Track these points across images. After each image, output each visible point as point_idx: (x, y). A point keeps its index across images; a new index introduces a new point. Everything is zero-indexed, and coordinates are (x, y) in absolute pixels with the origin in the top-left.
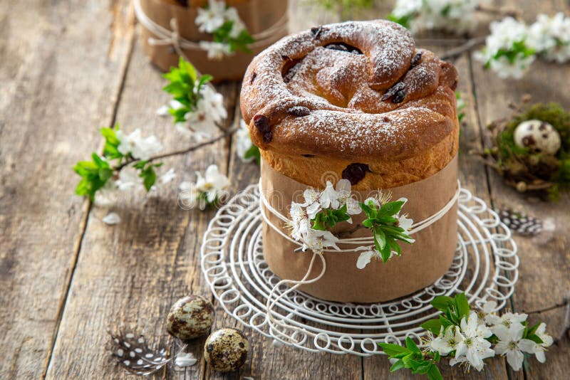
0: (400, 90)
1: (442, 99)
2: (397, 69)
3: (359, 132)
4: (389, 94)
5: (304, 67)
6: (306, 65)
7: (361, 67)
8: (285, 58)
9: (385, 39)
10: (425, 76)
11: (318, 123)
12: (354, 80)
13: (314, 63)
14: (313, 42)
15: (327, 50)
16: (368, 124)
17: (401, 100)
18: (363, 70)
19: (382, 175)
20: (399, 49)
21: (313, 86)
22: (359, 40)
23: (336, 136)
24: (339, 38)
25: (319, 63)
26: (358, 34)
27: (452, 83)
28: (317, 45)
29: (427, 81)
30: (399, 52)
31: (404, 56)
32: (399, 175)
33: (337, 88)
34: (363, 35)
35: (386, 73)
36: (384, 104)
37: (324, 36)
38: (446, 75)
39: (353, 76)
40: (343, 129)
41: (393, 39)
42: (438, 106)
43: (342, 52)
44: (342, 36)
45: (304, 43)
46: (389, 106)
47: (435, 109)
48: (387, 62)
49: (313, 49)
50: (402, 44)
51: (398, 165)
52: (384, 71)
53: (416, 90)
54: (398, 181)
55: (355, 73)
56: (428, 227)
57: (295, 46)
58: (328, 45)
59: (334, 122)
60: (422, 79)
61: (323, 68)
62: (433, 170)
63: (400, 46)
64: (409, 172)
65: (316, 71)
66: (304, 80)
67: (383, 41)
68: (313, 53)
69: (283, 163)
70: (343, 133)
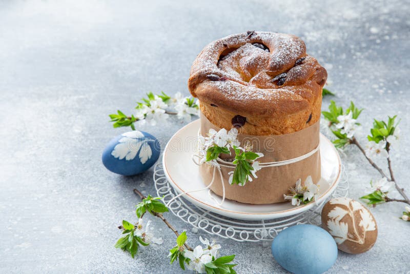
0: (282, 78)
1: (307, 88)
2: (282, 65)
3: (242, 97)
4: (275, 79)
5: (235, 54)
6: (238, 52)
7: (265, 60)
8: (225, 46)
9: (283, 46)
10: (298, 72)
11: (220, 87)
12: (258, 66)
13: (243, 52)
14: (246, 40)
15: (252, 46)
16: (249, 93)
17: (282, 83)
18: (266, 62)
19: (255, 126)
20: (288, 53)
21: (236, 66)
22: (270, 43)
23: (228, 96)
24: (261, 40)
25: (245, 53)
26: (270, 40)
27: (320, 80)
28: (248, 42)
29: (299, 75)
30: (287, 55)
31: (290, 58)
32: (265, 128)
33: (247, 69)
34: (273, 41)
35: (275, 66)
36: (271, 84)
37: (253, 37)
38: (317, 75)
39: (258, 64)
40: (234, 93)
41: (288, 47)
42: (302, 92)
43: (260, 49)
44: (262, 39)
45: (240, 39)
46: (274, 86)
47: (300, 93)
48: (278, 59)
49: (245, 44)
50: (293, 50)
51: (264, 121)
52: (275, 64)
53: (291, 80)
54: (264, 132)
55: (260, 63)
56: (286, 165)
57: (234, 40)
58: (255, 43)
59: (230, 88)
60: (296, 73)
61: (245, 56)
62: (290, 130)
63: (290, 52)
64: (272, 127)
65: (242, 57)
66: (233, 61)
67: (281, 46)
68: (244, 46)
69: (205, 108)
70: (232, 95)
